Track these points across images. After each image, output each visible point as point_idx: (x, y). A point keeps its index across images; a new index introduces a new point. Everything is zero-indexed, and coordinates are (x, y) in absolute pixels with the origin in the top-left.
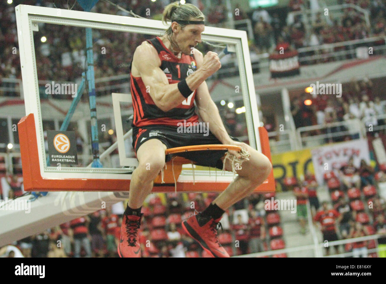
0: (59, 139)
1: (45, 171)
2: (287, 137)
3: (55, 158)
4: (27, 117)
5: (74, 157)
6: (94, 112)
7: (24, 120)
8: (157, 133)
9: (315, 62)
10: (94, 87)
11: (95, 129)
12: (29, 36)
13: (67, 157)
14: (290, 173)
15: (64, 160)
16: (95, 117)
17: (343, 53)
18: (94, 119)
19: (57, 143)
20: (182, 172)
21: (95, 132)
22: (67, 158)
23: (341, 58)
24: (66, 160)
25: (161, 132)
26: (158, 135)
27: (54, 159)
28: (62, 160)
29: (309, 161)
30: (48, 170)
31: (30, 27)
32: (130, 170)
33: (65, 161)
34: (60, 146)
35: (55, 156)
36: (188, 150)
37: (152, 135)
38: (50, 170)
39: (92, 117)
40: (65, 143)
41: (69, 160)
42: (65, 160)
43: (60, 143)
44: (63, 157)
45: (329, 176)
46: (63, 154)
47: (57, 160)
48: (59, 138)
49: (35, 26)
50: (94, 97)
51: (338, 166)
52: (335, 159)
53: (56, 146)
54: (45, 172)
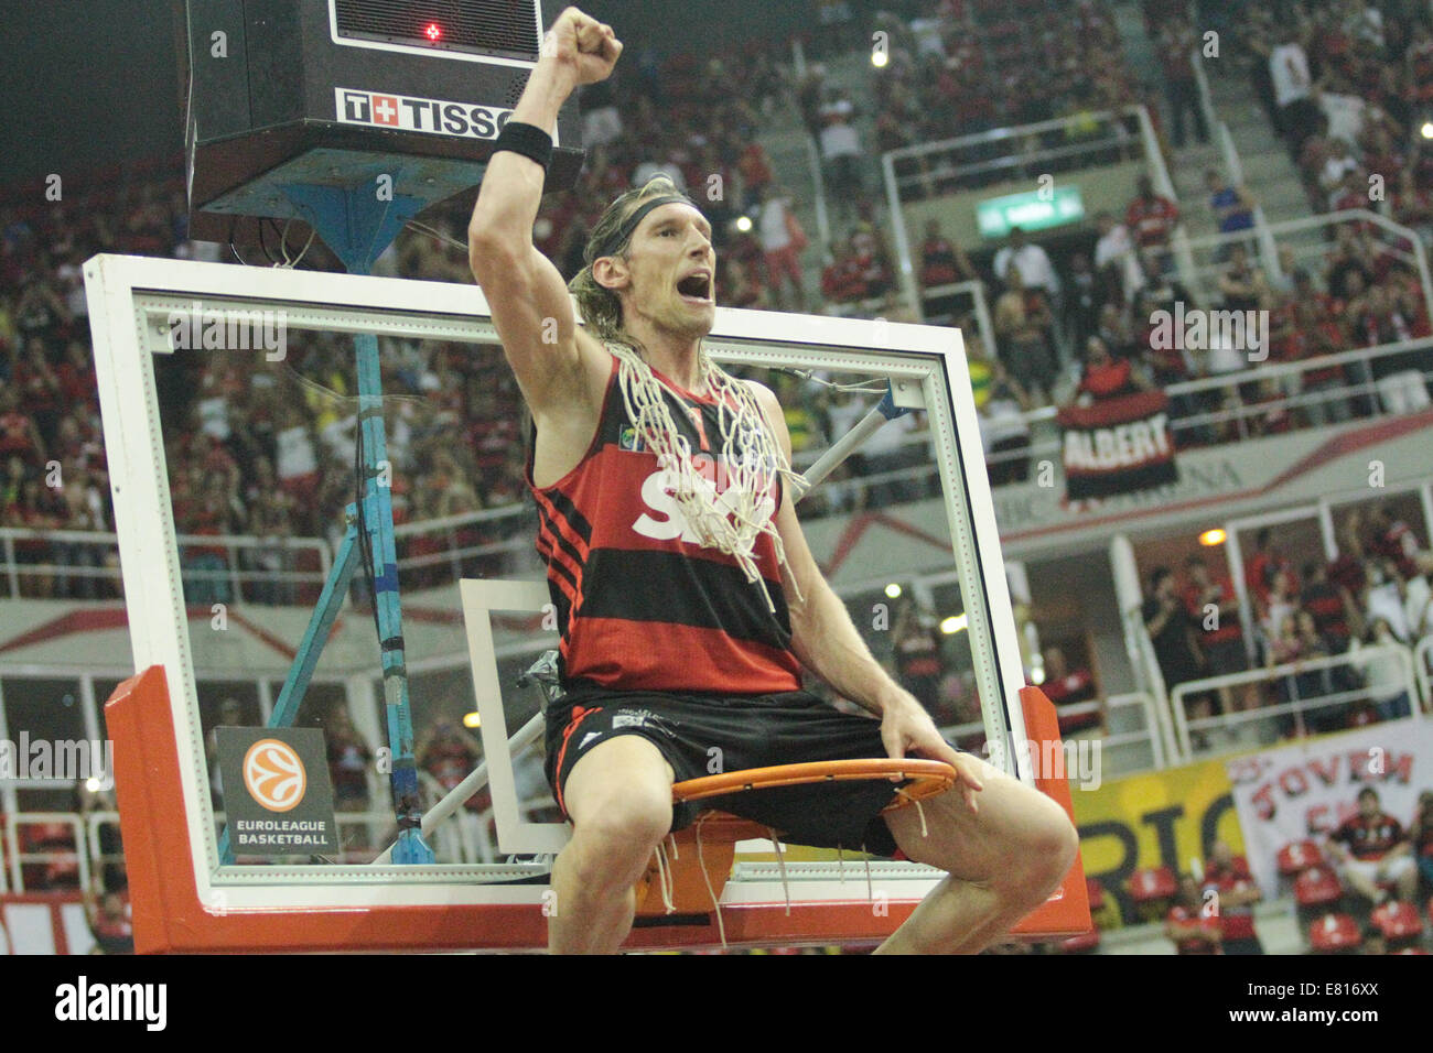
0: (263, 760)
1: (217, 880)
2: (1136, 717)
3: (249, 833)
4: (138, 682)
5: (321, 826)
6: (397, 653)
7: (129, 693)
8: (642, 719)
9: (1231, 434)
10: (391, 558)
11: (400, 718)
12: (139, 372)
13: (294, 825)
14: (1150, 854)
15: (286, 839)
16: (401, 672)
17: (1338, 393)
18: (395, 678)
19: (256, 775)
20: (737, 868)
21: (402, 729)
22: (294, 832)
23: (1331, 415)
24: (292, 839)
25: (655, 717)
26: (647, 725)
27: (246, 836)
28: (276, 839)
29: (1224, 803)
30: (224, 879)
31: (141, 338)
32: (534, 868)
33: (289, 842)
34: (267, 788)
35: (250, 826)
36: (755, 785)
37: (622, 722)
38: (232, 879)
39: (388, 673)
40: (286, 775)
41: (303, 838)
42: (289, 837)
43: (268, 775)
44: (280, 825)
45: (1298, 858)
46: (277, 816)
47: (258, 840)
48: (264, 753)
49: (161, 334)
50: (394, 595)
51: (1332, 821)
52: (1318, 795)
53: (254, 786)
54: (213, 885)
